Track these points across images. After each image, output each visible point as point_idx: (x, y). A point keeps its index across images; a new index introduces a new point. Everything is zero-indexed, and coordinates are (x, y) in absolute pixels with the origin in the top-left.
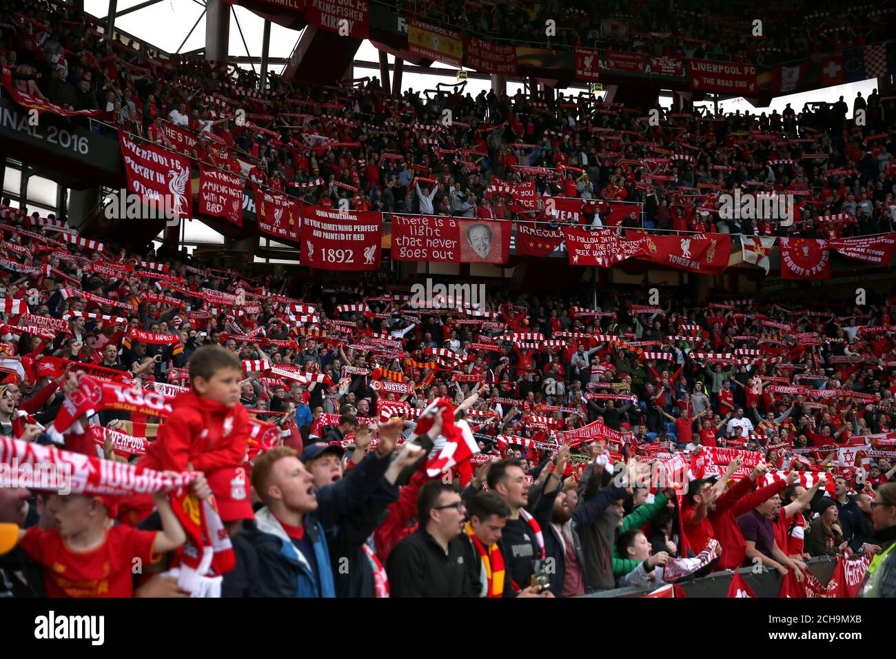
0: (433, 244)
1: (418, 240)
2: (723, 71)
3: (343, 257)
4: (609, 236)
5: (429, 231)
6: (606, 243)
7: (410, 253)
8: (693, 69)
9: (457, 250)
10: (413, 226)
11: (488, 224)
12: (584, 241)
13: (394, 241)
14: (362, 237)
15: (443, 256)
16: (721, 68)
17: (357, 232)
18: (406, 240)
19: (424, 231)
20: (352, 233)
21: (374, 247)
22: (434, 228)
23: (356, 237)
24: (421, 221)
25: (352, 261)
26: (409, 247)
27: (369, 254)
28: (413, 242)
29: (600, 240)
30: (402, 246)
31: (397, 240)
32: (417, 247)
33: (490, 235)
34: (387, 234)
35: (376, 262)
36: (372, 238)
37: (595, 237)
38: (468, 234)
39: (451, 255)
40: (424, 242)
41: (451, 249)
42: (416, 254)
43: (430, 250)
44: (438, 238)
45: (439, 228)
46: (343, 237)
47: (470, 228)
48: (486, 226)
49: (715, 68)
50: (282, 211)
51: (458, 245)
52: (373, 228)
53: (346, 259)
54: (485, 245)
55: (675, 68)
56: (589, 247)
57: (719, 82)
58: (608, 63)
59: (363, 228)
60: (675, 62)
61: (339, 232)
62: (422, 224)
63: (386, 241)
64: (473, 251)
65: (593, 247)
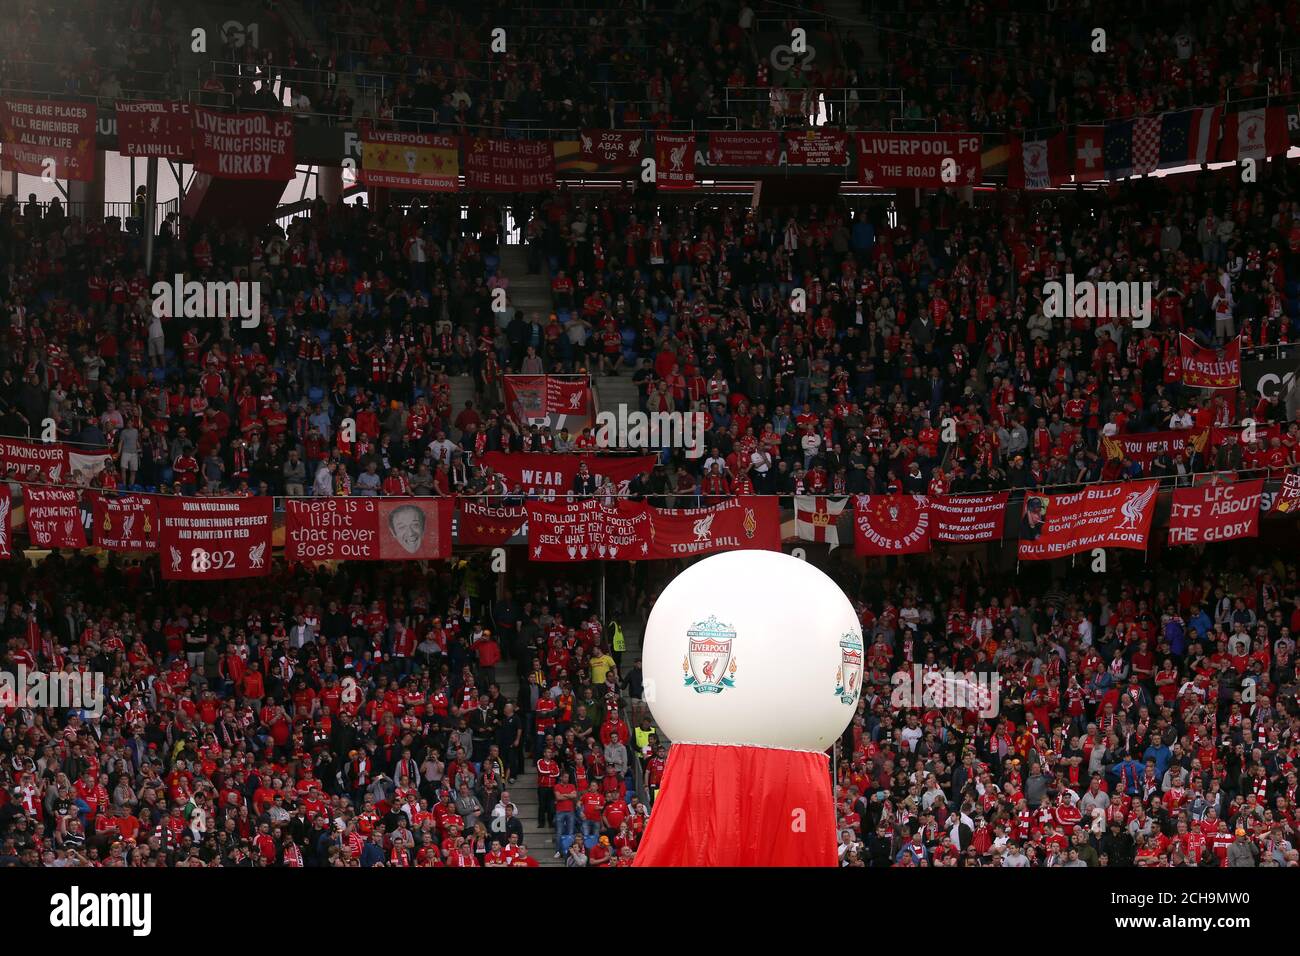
0: (342, 536)
1: (323, 532)
2: (919, 151)
3: (221, 561)
4: (593, 510)
5: (337, 518)
6: (586, 523)
7: (311, 551)
8: (865, 151)
9: (374, 544)
10: (315, 514)
11: (421, 504)
12: (555, 520)
13: (289, 537)
14: (246, 533)
15: (356, 551)
16: (915, 145)
17: (239, 527)
18: (305, 533)
19: (330, 519)
20: (233, 528)
21: (263, 546)
22: (343, 514)
23: (238, 534)
24: (326, 505)
25: (233, 566)
26: (310, 543)
27: (256, 555)
28: (315, 535)
29: (578, 518)
30: (299, 542)
31: (294, 533)
32: (321, 541)
33: (423, 520)
34: (279, 527)
35: (265, 566)
36: (259, 534)
37: (573, 512)
38: (391, 520)
39: (367, 551)
40: (329, 535)
41: (367, 543)
42: (319, 550)
43: (339, 544)
44: (348, 528)
45: (350, 514)
46: (220, 534)
47: (394, 512)
48: (417, 509)
49: (904, 148)
50: (132, 518)
51: (376, 537)
52: (260, 520)
53: (225, 562)
54: (415, 534)
55: (831, 154)
56: (559, 530)
57: (910, 171)
58: (713, 155)
59: (247, 521)
60: (832, 143)
61: (215, 528)
62: (327, 510)
63: (279, 535)
64: (396, 543)
65: (567, 531)
